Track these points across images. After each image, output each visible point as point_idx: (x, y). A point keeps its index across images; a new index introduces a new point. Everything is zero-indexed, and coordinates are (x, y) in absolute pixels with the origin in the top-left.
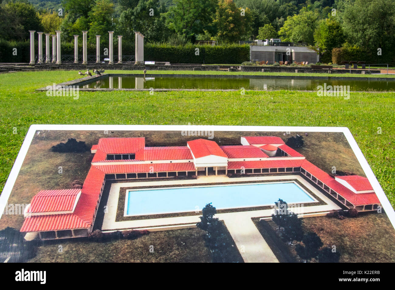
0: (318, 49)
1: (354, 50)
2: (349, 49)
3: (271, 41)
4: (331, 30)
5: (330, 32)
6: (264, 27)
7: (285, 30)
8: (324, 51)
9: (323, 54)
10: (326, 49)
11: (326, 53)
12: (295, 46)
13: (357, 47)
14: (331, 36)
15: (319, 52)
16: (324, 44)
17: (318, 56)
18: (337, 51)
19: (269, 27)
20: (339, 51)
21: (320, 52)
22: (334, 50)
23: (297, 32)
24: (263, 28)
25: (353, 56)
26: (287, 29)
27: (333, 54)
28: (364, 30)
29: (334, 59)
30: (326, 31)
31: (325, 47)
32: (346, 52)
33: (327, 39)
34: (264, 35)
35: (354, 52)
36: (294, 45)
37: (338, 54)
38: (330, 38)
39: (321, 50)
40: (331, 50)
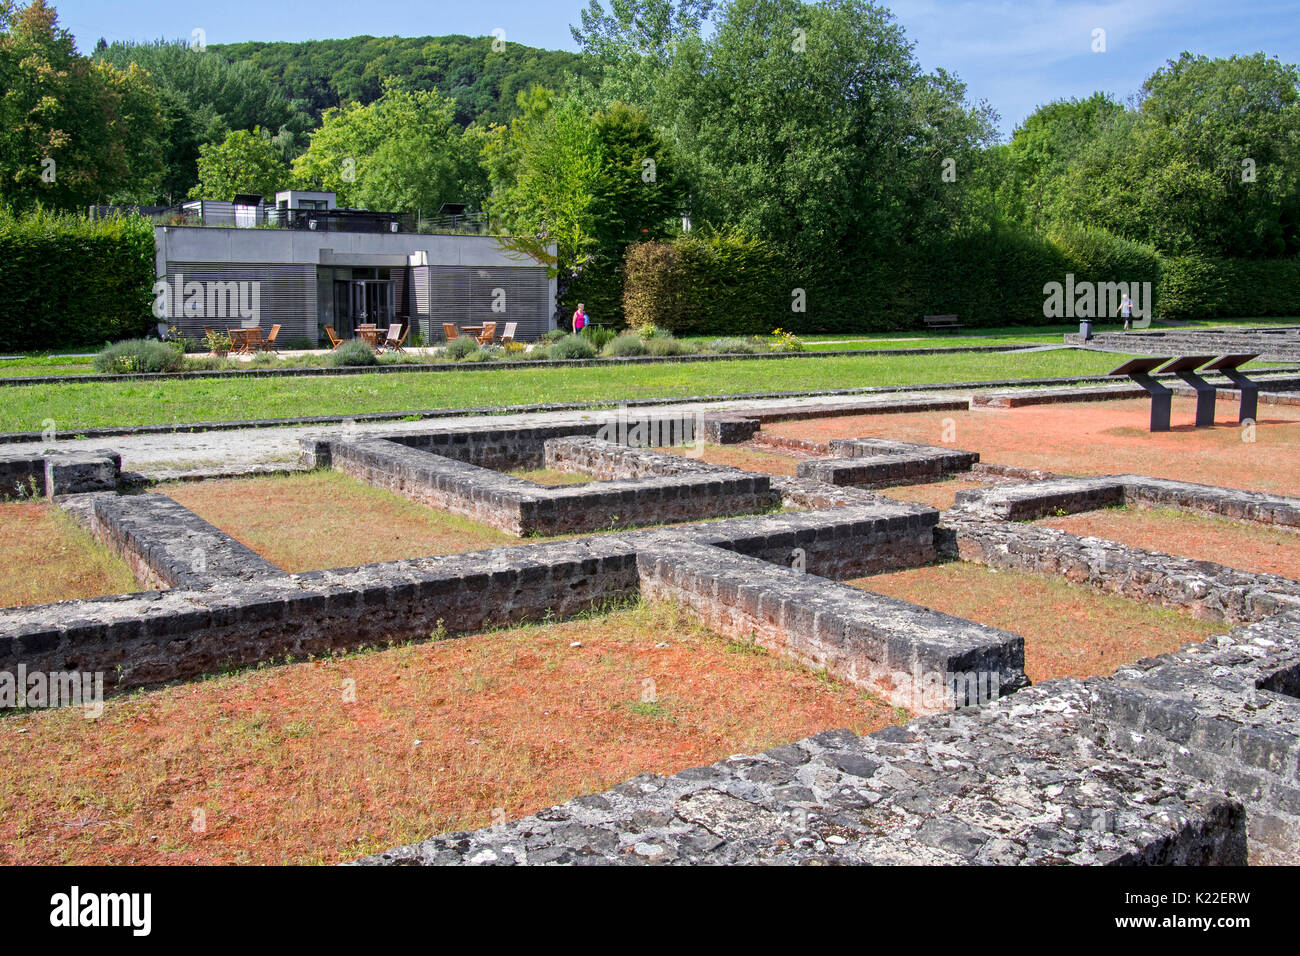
0: (552, 251)
1: (735, 252)
2: (712, 247)
3: (285, 203)
4: (617, 148)
5: (613, 155)
6: (226, 144)
7: (317, 167)
8: (580, 259)
9: (580, 274)
10: (591, 249)
11: (591, 268)
12: (426, 232)
13: (748, 240)
14: (617, 177)
15: (555, 266)
16: (584, 223)
17: (553, 287)
18: (656, 261)
19: (251, 142)
20: (665, 257)
21: (561, 266)
22: (638, 252)
23: (389, 170)
24: (221, 150)
25: (730, 282)
26: (326, 161)
27: (632, 276)
28: (778, 151)
29: (636, 302)
30: (591, 151)
31: (587, 240)
32: (696, 264)
33: (600, 193)
34: (229, 184)
35: (738, 264)
36: (422, 225)
37: (663, 274)
38: (612, 188)
39: (567, 253)
40: (618, 253)
